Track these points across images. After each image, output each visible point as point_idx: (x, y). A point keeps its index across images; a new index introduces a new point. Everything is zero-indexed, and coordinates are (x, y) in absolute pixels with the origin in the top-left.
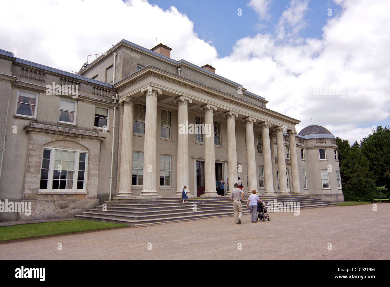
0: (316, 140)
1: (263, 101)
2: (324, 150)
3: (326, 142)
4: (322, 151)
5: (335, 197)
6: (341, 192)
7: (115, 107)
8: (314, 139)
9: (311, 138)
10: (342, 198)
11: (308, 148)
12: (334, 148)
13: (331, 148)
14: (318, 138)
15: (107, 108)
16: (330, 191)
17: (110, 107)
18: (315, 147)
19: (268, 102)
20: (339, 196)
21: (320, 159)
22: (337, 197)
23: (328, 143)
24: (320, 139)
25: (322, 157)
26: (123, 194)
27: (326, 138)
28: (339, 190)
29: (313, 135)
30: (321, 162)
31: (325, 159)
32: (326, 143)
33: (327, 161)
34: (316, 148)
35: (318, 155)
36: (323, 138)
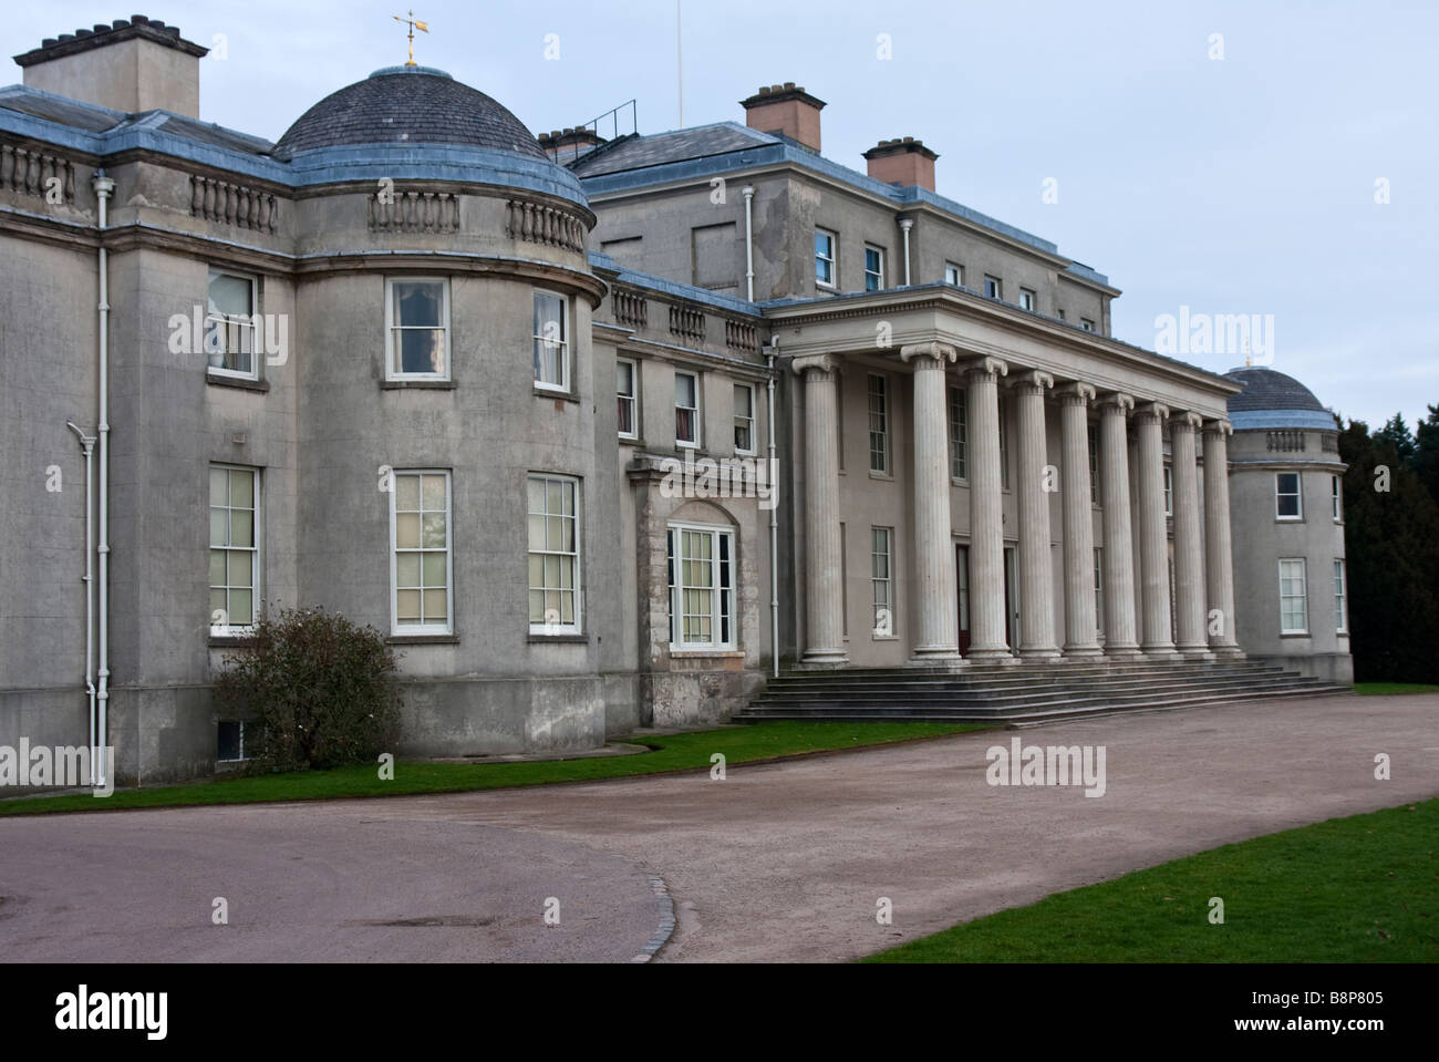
0: (1269, 434)
1: (1103, 293)
2: (1295, 476)
3: (1307, 444)
4: (1288, 483)
5: (1326, 665)
6: (1344, 646)
7: (772, 382)
8: (1260, 430)
9: (1249, 426)
10: (1346, 669)
11: (1235, 468)
12: (1332, 472)
13: (1321, 470)
14: (1277, 430)
15: (746, 384)
16: (1307, 640)
17: (757, 380)
18: (1261, 464)
19: (1120, 293)
20: (1339, 660)
21: (1281, 514)
22: (1332, 666)
23: (1314, 452)
24: (1283, 434)
25: (1288, 506)
26: (828, 655)
27: (1306, 430)
28: (1341, 639)
29: (1258, 415)
30: (1281, 526)
31: (1296, 514)
32: (1307, 450)
33: (1304, 521)
34: (1266, 468)
35: (1271, 499)
36: (1296, 430)
